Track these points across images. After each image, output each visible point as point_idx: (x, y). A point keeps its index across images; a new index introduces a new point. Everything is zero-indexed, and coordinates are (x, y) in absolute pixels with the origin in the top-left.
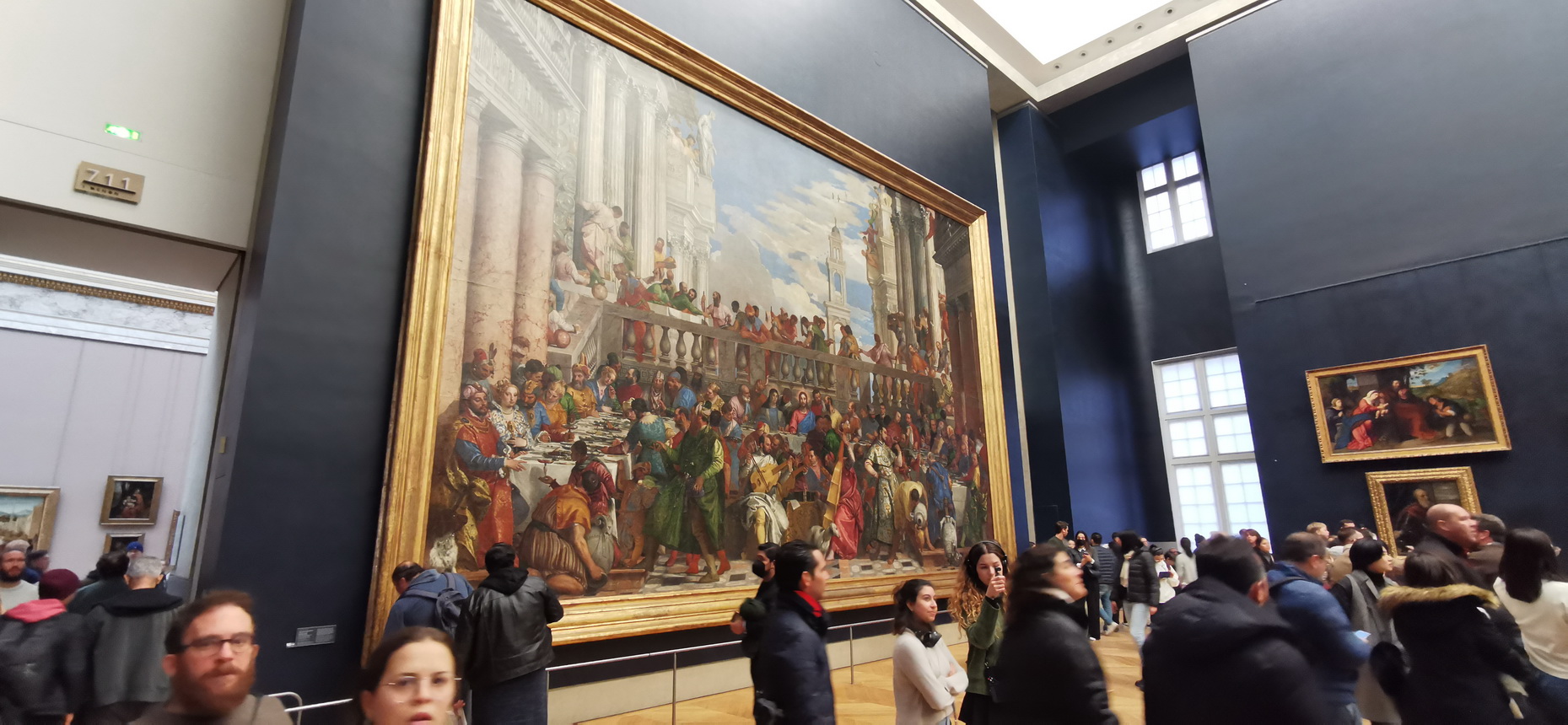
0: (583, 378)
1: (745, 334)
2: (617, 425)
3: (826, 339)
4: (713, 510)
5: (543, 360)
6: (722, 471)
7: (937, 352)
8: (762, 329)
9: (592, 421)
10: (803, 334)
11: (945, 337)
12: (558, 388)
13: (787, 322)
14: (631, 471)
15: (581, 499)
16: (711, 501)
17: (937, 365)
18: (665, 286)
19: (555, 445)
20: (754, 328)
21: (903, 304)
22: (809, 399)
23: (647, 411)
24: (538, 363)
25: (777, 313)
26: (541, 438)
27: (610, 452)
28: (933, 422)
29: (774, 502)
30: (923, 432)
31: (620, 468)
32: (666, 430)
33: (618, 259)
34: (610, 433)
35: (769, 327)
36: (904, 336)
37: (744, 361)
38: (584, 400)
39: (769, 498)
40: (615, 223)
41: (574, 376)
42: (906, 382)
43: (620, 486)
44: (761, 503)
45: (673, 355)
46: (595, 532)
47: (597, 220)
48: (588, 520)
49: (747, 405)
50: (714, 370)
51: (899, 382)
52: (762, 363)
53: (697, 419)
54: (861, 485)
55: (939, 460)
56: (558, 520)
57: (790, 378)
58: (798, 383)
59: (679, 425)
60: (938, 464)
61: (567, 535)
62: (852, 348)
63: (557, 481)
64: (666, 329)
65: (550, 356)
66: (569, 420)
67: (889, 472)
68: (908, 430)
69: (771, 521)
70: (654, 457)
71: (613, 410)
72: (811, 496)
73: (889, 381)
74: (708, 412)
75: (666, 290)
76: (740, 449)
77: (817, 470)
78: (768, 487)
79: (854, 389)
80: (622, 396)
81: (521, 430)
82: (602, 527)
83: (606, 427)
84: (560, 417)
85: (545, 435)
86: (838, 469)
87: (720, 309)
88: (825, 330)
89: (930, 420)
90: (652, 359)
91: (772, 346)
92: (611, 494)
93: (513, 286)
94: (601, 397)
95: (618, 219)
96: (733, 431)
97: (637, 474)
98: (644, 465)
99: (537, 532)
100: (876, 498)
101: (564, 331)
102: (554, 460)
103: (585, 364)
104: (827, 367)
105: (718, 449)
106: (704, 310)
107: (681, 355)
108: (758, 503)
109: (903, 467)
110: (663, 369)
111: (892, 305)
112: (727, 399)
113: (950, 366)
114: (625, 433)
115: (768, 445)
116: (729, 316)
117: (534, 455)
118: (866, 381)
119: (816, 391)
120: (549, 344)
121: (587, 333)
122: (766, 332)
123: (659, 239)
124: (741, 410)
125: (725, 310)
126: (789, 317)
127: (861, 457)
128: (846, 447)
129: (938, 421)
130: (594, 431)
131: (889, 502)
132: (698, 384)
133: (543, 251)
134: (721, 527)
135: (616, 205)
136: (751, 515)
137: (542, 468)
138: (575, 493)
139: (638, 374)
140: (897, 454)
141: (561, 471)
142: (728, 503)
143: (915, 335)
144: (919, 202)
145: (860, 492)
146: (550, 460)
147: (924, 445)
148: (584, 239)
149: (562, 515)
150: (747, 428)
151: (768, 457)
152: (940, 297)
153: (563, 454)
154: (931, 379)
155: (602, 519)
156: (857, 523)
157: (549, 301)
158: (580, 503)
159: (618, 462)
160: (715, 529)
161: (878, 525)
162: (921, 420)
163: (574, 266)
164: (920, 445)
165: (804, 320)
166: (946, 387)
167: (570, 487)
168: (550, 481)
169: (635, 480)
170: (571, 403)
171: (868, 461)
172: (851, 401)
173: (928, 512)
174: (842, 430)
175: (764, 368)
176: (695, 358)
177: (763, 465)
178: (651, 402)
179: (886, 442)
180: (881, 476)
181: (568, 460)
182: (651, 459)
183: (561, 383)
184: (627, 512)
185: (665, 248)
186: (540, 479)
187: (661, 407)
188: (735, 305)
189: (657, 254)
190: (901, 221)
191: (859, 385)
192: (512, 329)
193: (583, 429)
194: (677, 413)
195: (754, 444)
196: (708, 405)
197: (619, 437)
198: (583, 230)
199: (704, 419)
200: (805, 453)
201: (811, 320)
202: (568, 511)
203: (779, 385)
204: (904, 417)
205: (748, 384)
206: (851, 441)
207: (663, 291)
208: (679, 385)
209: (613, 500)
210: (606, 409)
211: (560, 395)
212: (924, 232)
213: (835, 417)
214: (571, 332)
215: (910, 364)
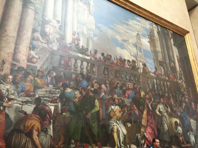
0: (41, 74)
1: (107, 64)
2: (55, 92)
3: (137, 67)
4: (95, 126)
5: (25, 67)
6: (99, 111)
7: (178, 74)
8: (113, 63)
9: (44, 90)
10: (128, 65)
11: (181, 69)
12: (31, 77)
13: (122, 61)
14: (60, 109)
15: (37, 120)
16: (94, 122)
17: (179, 78)
18: (76, 46)
19: (27, 98)
20: (110, 62)
21: (164, 58)
22: (132, 87)
23: (68, 88)
24: (23, 68)
25: (118, 58)
26: (21, 95)
27: (51, 102)
28: (180, 97)
29: (120, 124)
30: (176, 101)
31: (56, 108)
32: (75, 95)
33: (58, 36)
34: (52, 95)
35: (116, 62)
36: (165, 68)
37: (106, 73)
38: (41, 82)
39: (118, 122)
40: (57, 25)
41: (38, 74)
42: (168, 83)
43: (55, 115)
44: (115, 124)
45: (79, 69)
46: (42, 134)
47: (51, 24)
48: (40, 129)
49: (108, 87)
50: (95, 75)
51: (165, 83)
52: (113, 73)
53: (88, 91)
54: (155, 119)
55: (184, 111)
56: (26, 128)
57: (124, 79)
58: (127, 81)
59: (81, 93)
60: (184, 112)
61: (29, 134)
62: (147, 71)
63: (27, 112)
64: (76, 60)
65: (28, 66)
66: (34, 89)
67: (165, 114)
68: (171, 100)
69: (119, 131)
70: (70, 104)
71: (54, 87)
72: (135, 122)
73: (162, 83)
74: (93, 89)
75: (77, 47)
76: (106, 103)
77: (137, 112)
78: (117, 118)
79: (149, 84)
80: (57, 82)
81: (12, 92)
82: (46, 132)
83: (50, 92)
84: (30, 88)
85: (23, 94)
86: (145, 112)
87: (97, 55)
88: (136, 64)
89: (179, 96)
90: (71, 70)
91: (117, 68)
92: (51, 118)
93: (15, 41)
94: (49, 81)
95: (59, 24)
96: (103, 96)
97: (63, 111)
98: (66, 107)
99: (15, 133)
100: (162, 124)
101: (35, 58)
102: (26, 104)
103: (43, 69)
104: (138, 77)
105: (97, 103)
106: (91, 55)
107: (82, 69)
108: (114, 124)
109: (171, 113)
110: (75, 74)
111: (160, 58)
112: (100, 85)
113: (184, 79)
114: (58, 95)
115: (117, 102)
116: (100, 58)
117: (17, 102)
118: (153, 81)
119: (134, 84)
120: (28, 62)
121: (45, 59)
122: (114, 64)
123: (74, 32)
124: (106, 89)
125: (99, 55)
126: (123, 59)
127: (154, 108)
128: (147, 104)
129: (182, 97)
130: (45, 94)
131: (166, 126)
132: (88, 79)
133: (28, 31)
134: (98, 133)
135: (58, 20)
136: (111, 128)
137: (21, 107)
138: (34, 117)
139: (64, 74)
140: (168, 108)
141: (29, 109)
142: (101, 123)
143: (170, 68)
144: (167, 29)
145: (155, 121)
146: (25, 104)
147: (177, 105)
148: (45, 29)
149: (28, 126)
150: (108, 96)
151: (117, 106)
152: (177, 57)
153: (30, 102)
154: (177, 83)
155: (46, 129)
156: (154, 133)
157: (30, 47)
158: (37, 121)
159: (55, 106)
160: (96, 133)
161: (163, 134)
162: (175, 96)
163: (40, 37)
164: (176, 105)
165: (129, 61)
166: (183, 86)
167: (32, 115)
168: (24, 112)
169: (62, 113)
170: (36, 83)
171: (157, 110)
172: (148, 88)
173: (182, 130)
174: (146, 98)
175: (114, 75)
176: (88, 70)
177: (115, 109)
178: (70, 84)
179: (163, 103)
180: (163, 116)
181: (33, 104)
182: (69, 105)
183: (32, 76)
184: (57, 126)
185: (76, 35)
186: (19, 111)
187: (74, 87)
188: (103, 54)
189: (73, 36)
190: (161, 33)
191: (150, 83)
192: (13, 56)
193: (40, 93)
194: (80, 89)
195: (111, 101)
196: (93, 87)
197: (56, 97)
198: (45, 26)
199: (91, 91)
200: (131, 106)
201: (131, 61)
202: (30, 125)
203: (120, 82)
204: (169, 95)
205: (108, 80)
206: (149, 102)
207: (75, 48)
208: (81, 79)
209: (52, 120)
210: (51, 86)
211: (31, 80)
212: (169, 37)
213: (142, 93)
214: (38, 58)
215: (169, 78)
